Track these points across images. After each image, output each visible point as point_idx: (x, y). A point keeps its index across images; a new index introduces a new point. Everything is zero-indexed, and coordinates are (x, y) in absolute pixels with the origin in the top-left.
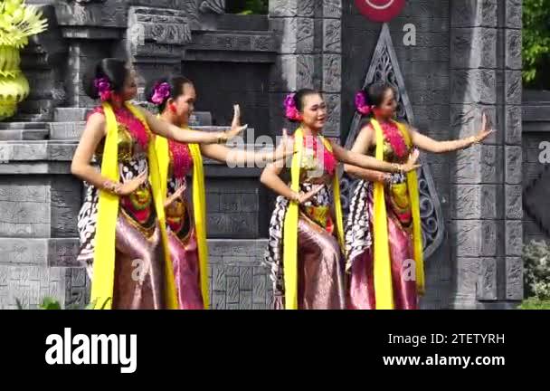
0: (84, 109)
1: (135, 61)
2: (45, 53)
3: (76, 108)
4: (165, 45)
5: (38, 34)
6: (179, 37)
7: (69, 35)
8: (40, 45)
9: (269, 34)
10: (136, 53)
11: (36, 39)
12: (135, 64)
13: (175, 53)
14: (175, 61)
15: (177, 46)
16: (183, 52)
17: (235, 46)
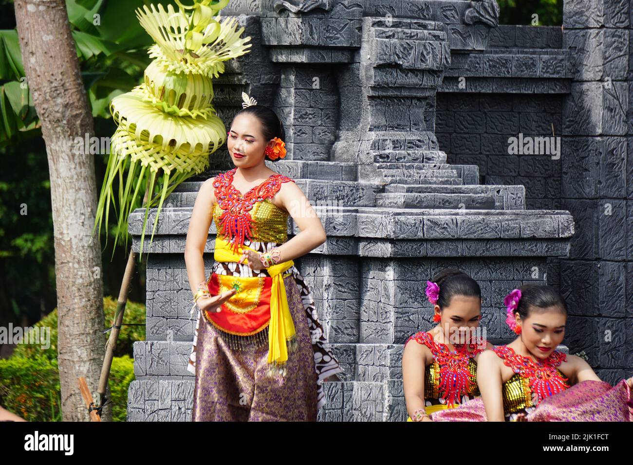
0: (300, 163)
1: (371, 93)
2: (247, 85)
3: (290, 162)
4: (414, 71)
5: (239, 57)
6: (434, 59)
7: (282, 58)
8: (241, 74)
9: (563, 53)
10: (372, 83)
11: (235, 65)
12: (371, 98)
13: (427, 82)
14: (428, 94)
15: (431, 72)
16: (439, 81)
17: (514, 72)
